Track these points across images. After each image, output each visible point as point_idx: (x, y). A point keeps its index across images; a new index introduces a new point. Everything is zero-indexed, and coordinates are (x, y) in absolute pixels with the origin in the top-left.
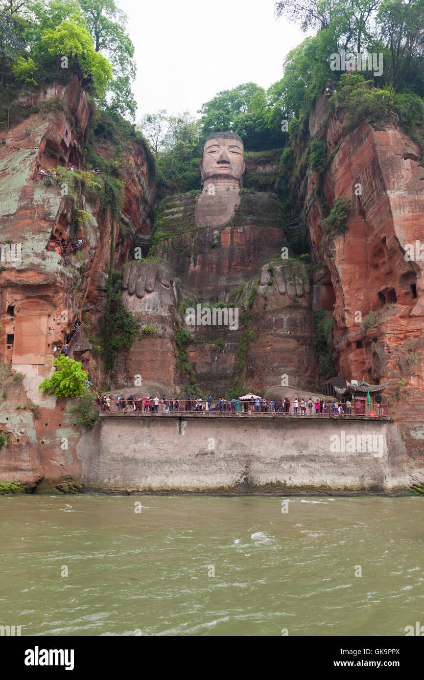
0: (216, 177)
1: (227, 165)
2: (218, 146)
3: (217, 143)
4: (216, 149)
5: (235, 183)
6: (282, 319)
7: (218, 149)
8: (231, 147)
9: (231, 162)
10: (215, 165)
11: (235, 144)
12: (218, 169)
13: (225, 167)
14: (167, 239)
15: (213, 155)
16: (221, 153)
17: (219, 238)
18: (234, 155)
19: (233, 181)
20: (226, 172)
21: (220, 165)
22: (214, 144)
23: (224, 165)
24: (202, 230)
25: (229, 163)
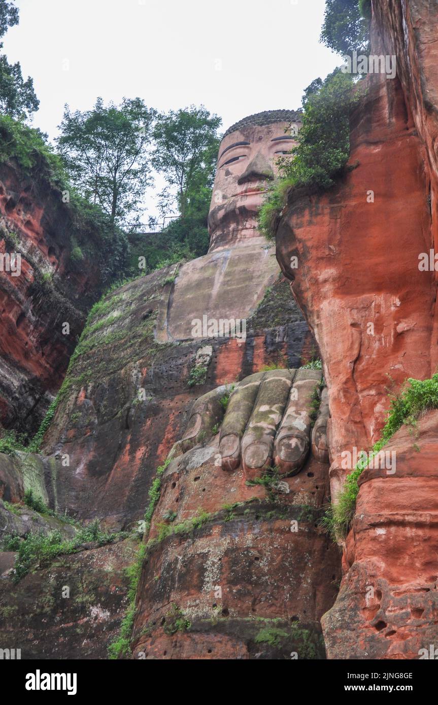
3: (242, 139)
6: (206, 556)
7: (246, 151)
8: (278, 141)
9: (275, 176)
10: (234, 188)
12: (239, 198)
13: (259, 190)
14: (86, 391)
16: (251, 159)
17: (212, 364)
20: (259, 200)
21: (247, 186)
22: (235, 142)
23: (255, 185)
24: (169, 352)
25: (270, 178)
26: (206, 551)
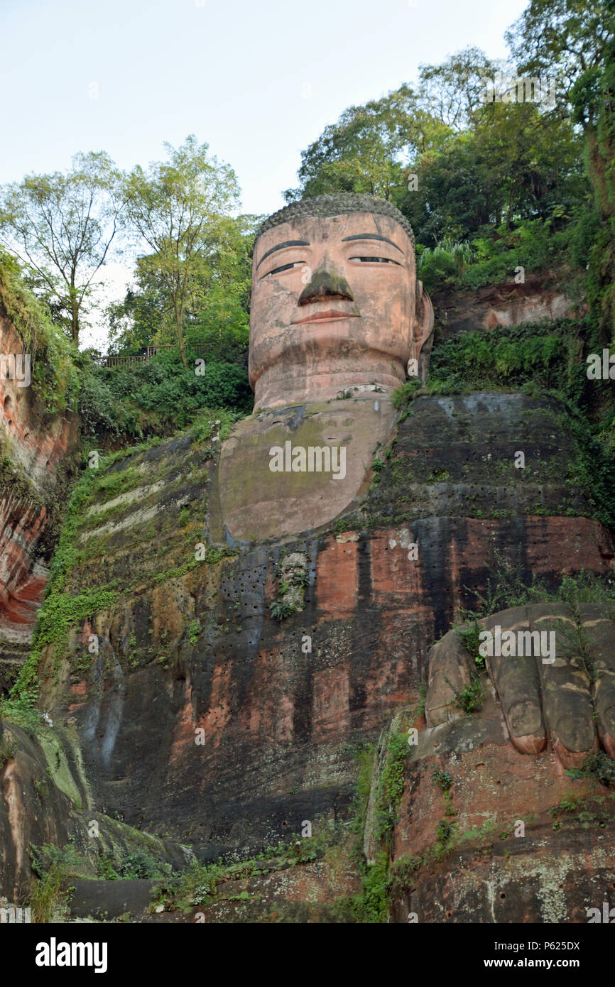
0: (295, 354)
1: (340, 306)
2: (301, 243)
3: (295, 236)
4: (293, 255)
5: (382, 369)
6: (535, 882)
7: (303, 255)
8: (352, 241)
9: (354, 295)
10: (292, 311)
11: (374, 231)
12: (304, 326)
13: (334, 315)
14: (92, 620)
15: (282, 278)
16: (313, 267)
18: (371, 270)
19: (369, 362)
20: (339, 330)
21: (312, 309)
22: (285, 240)
23: (327, 307)
25: (347, 297)
26: (533, 873)
